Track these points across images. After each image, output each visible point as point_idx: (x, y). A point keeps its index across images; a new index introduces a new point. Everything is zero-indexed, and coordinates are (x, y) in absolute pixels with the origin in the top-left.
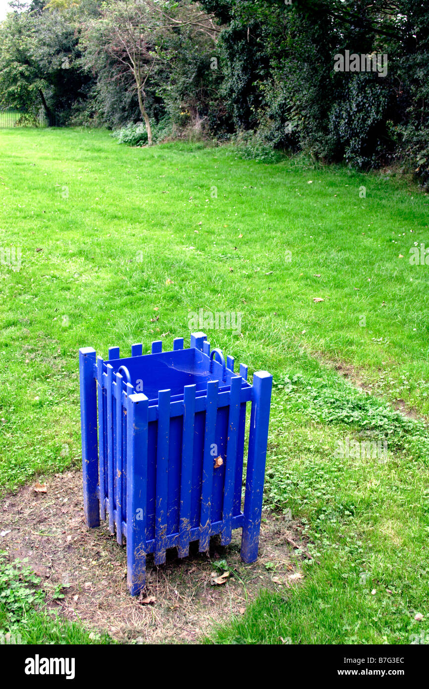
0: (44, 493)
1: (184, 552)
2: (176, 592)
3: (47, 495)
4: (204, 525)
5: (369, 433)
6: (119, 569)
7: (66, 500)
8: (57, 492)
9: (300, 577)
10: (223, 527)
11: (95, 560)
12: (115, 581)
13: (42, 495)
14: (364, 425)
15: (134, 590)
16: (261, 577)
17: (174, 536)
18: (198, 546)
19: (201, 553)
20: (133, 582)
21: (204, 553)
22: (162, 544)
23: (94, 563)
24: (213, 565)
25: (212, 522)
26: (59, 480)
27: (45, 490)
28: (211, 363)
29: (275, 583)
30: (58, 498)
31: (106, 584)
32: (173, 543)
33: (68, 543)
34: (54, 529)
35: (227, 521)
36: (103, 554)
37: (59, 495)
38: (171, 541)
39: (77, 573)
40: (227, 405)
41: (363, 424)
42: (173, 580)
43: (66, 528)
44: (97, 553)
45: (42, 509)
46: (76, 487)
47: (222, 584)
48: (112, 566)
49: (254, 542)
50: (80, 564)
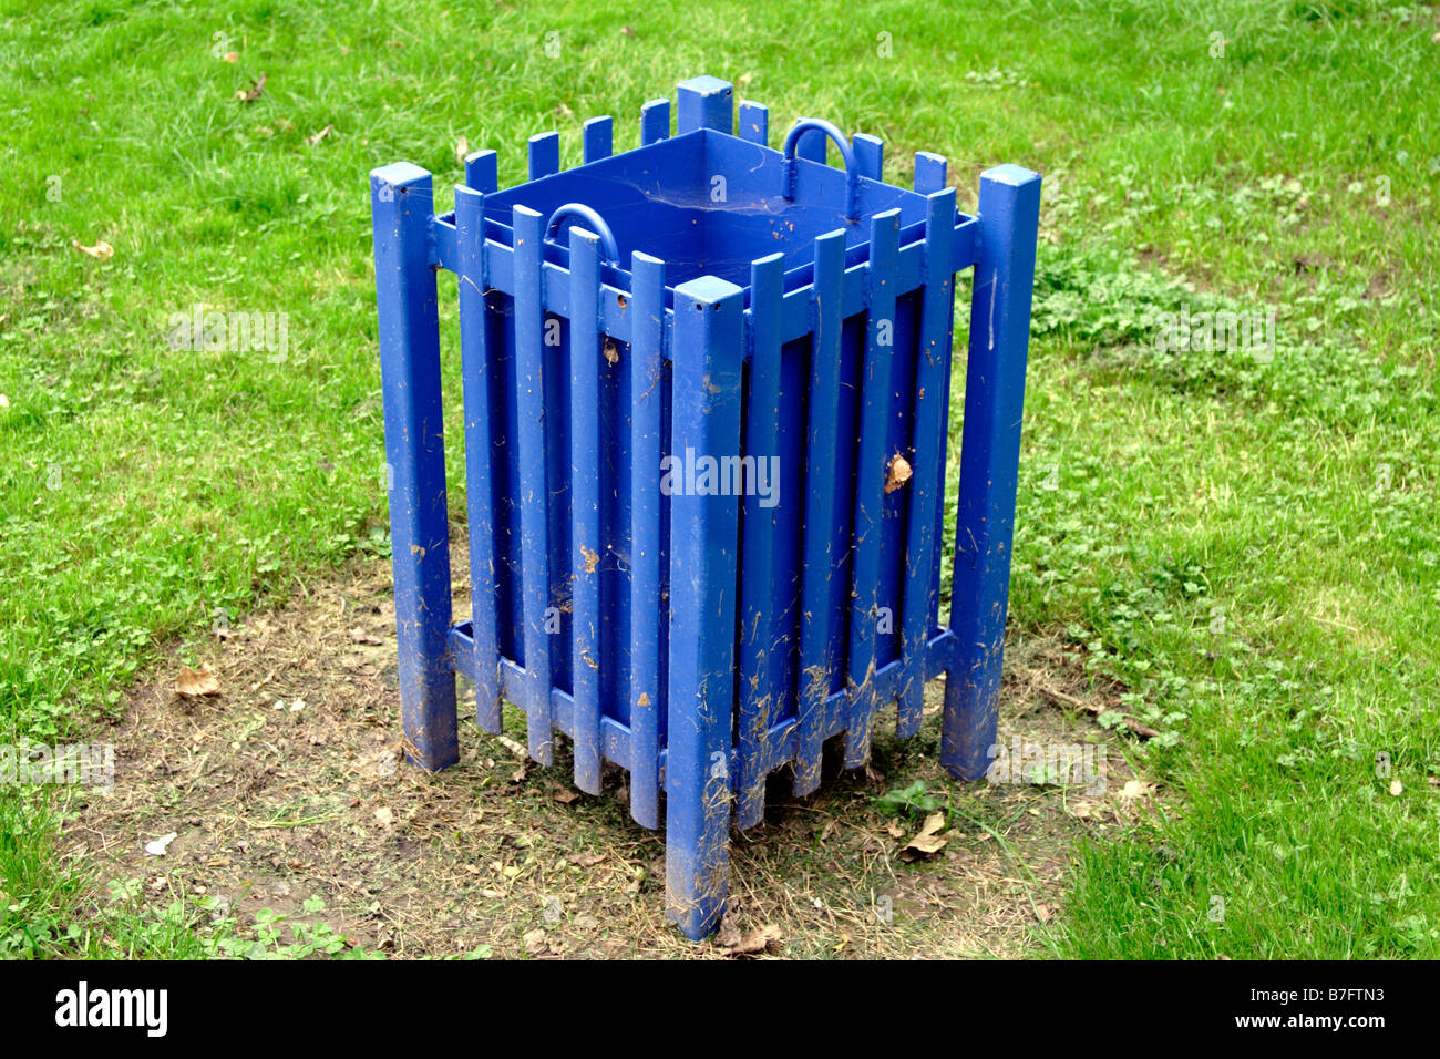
0: (212, 697)
1: (810, 776)
2: (818, 903)
3: (227, 702)
4: (859, 682)
5: (1120, 354)
6: (605, 871)
7: (298, 705)
8: (255, 687)
9: (1146, 791)
10: (905, 679)
11: (511, 864)
12: (615, 911)
13: (210, 704)
14: (1099, 332)
15: (698, 919)
16: (1033, 811)
17: (783, 730)
18: (842, 752)
19: (850, 772)
20: (698, 895)
21: (860, 771)
22: (758, 760)
23: (513, 871)
24: (881, 805)
25: (878, 668)
26: (239, 647)
27: (211, 685)
28: (792, 166)
29: (1086, 820)
30: (266, 705)
31: (593, 923)
32: (780, 754)
33: (391, 831)
34: (316, 800)
35: (915, 660)
36: (525, 839)
37: (265, 695)
38: (776, 747)
39: (473, 913)
40: (914, 286)
41: (1092, 331)
42: (785, 872)
43: (355, 788)
44: (504, 842)
45: (236, 746)
46: (310, 657)
47: (938, 852)
48: (576, 869)
49: (989, 711)
50: (467, 885)
